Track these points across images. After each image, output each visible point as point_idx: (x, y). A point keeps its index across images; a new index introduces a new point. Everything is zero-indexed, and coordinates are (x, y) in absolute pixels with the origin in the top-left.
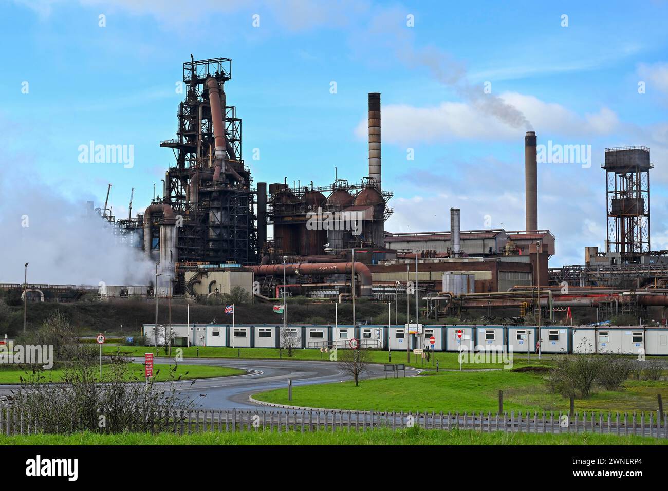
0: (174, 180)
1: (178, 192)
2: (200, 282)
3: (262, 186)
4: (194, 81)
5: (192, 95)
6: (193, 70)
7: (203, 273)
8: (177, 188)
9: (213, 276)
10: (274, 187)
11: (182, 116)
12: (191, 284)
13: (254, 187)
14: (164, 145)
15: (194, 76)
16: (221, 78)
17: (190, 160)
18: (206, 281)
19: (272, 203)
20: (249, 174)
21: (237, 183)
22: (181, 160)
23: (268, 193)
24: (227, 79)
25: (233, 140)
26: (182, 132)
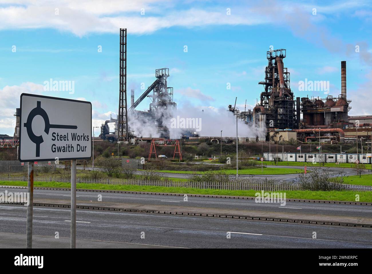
0: (264, 96)
1: (265, 101)
2: (276, 136)
3: (298, 98)
4: (271, 58)
5: (270, 64)
6: (271, 54)
7: (277, 132)
8: (265, 100)
9: (281, 134)
10: (303, 99)
11: (266, 72)
12: (272, 137)
13: (295, 99)
14: (260, 83)
15: (271, 57)
16: (282, 57)
17: (270, 89)
18: (278, 136)
19: (302, 105)
20: (293, 94)
21: (288, 97)
22: (266, 89)
23: (301, 101)
24: (284, 57)
25: (287, 81)
26: (267, 78)
